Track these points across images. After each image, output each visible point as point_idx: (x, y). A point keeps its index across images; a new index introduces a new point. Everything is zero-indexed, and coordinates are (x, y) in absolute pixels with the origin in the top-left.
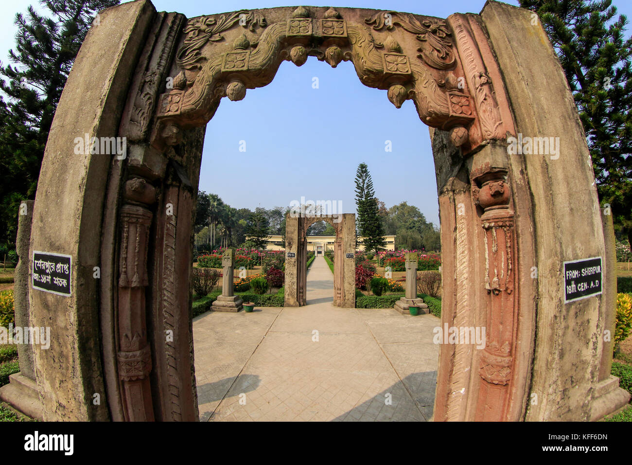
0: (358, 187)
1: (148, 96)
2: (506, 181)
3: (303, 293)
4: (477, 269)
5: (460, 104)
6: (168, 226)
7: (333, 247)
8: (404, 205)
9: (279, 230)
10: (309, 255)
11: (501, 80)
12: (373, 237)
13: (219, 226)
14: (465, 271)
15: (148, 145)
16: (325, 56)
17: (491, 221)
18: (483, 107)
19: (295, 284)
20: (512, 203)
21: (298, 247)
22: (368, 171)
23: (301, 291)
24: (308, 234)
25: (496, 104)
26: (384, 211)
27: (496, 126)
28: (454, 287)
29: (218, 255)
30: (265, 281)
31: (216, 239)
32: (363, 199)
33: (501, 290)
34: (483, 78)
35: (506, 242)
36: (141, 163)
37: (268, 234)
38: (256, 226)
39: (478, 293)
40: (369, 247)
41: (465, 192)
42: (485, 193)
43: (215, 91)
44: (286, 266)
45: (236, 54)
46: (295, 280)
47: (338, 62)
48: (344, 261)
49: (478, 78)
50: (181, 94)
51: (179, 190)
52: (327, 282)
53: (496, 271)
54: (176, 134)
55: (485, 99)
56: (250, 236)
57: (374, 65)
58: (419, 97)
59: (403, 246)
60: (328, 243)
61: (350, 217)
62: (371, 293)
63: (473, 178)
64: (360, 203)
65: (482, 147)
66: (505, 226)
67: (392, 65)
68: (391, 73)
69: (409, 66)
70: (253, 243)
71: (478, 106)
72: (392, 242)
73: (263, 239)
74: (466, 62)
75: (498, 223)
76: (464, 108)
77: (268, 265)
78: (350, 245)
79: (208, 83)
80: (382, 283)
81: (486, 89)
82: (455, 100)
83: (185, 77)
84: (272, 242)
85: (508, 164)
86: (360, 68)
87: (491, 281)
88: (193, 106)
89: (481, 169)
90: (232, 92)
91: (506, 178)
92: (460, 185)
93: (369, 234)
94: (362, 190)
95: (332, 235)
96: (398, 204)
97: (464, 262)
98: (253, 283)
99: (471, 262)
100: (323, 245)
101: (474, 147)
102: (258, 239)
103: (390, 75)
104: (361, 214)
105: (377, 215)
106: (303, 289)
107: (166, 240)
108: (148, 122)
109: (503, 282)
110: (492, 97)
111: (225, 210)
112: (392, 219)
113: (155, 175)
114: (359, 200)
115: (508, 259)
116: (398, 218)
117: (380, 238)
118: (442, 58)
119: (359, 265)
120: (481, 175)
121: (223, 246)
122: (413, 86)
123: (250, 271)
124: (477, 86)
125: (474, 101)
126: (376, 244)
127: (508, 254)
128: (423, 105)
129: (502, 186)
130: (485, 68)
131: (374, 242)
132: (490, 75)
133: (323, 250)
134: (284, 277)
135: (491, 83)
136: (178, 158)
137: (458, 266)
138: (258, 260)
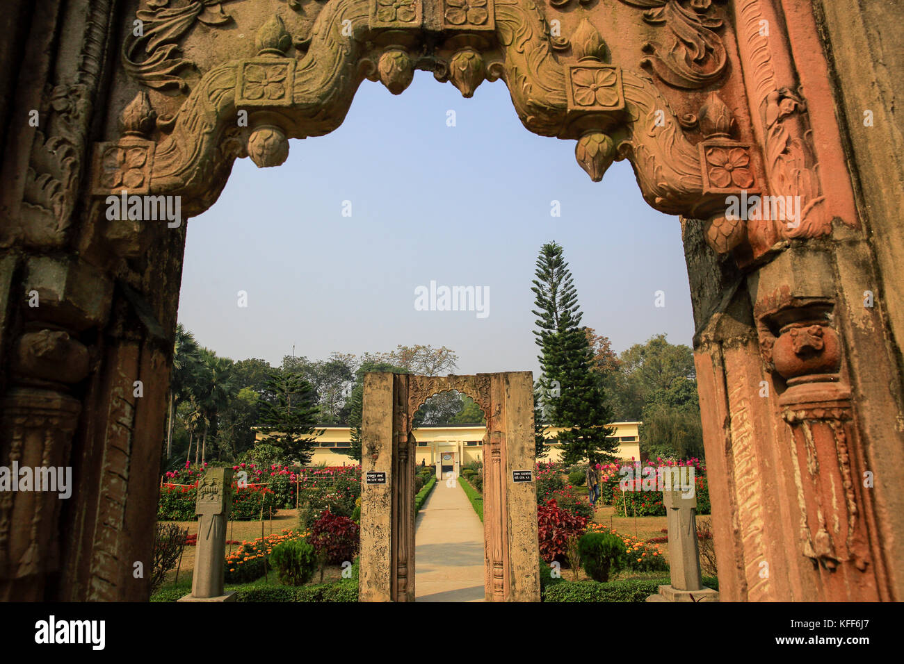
0: (541, 302)
1: (67, 147)
2: (832, 324)
3: (405, 576)
4: (784, 510)
5: (727, 166)
6: (114, 427)
7: (480, 452)
8: (658, 344)
9: (344, 413)
10: (420, 476)
11: (833, 100)
12: (582, 426)
13: (185, 406)
14: (756, 514)
15: (74, 259)
16: (449, 72)
17: (798, 407)
18: (781, 169)
19: (387, 554)
20: (846, 370)
21: (393, 457)
22: (565, 261)
23: (402, 570)
24: (417, 422)
25: (812, 159)
26: (608, 360)
27: (807, 207)
28: (735, 550)
29: (178, 486)
30: (309, 548)
31: (174, 442)
32: (555, 332)
33: (839, 559)
34: (786, 101)
35: (837, 453)
36: (60, 298)
37: (314, 423)
38: (283, 404)
39: (793, 566)
40: (573, 453)
41: (745, 344)
42: (784, 348)
43: (223, 146)
44: (364, 505)
45: (265, 65)
46: (386, 542)
47: (475, 84)
48: (508, 490)
49: (773, 105)
50: (146, 148)
51: (141, 349)
52: (469, 546)
53: (820, 516)
54: (139, 233)
55: (785, 152)
56: (266, 431)
57: (548, 95)
58: (640, 156)
59: (662, 448)
60: (470, 443)
61: (520, 379)
62: (582, 574)
63: (761, 316)
64: (548, 342)
65: (773, 255)
66: (832, 419)
67: (584, 92)
68: (583, 111)
69: (620, 91)
70: (277, 450)
71: (769, 165)
72: (633, 438)
73: (303, 437)
74: (751, 65)
75: (815, 412)
76: (737, 173)
77: (314, 505)
78: (522, 449)
79: (207, 129)
80: (607, 546)
81: (791, 126)
82: (716, 158)
83: (151, 107)
84: (324, 444)
85: (834, 287)
86: (520, 99)
87: (813, 537)
88: (179, 179)
89: (774, 299)
90: (260, 151)
91: (831, 316)
92: (734, 329)
93: (570, 419)
94: (551, 308)
95: (478, 424)
96: (644, 342)
97: (753, 494)
98: (277, 554)
99: (768, 493)
100: (455, 450)
101: (759, 254)
102: (289, 439)
103: (579, 115)
104: (548, 370)
105: (590, 370)
106: (405, 565)
107: (108, 461)
108: (71, 209)
109: (842, 542)
110: (804, 144)
111: (201, 364)
112: (630, 380)
113: (90, 319)
114: (543, 334)
115: (845, 491)
116: (647, 377)
117: (600, 430)
118: (696, 61)
119: (548, 500)
120: (775, 311)
121: (193, 459)
122: (629, 134)
123: (267, 523)
124: (769, 123)
125: (762, 156)
126: (591, 444)
127: (843, 479)
128: (648, 173)
129: (820, 335)
130: (796, 76)
131: (585, 439)
132: (804, 93)
133: (454, 462)
134: (357, 538)
135: (806, 110)
136: (134, 277)
137: (740, 503)
138: (289, 494)
